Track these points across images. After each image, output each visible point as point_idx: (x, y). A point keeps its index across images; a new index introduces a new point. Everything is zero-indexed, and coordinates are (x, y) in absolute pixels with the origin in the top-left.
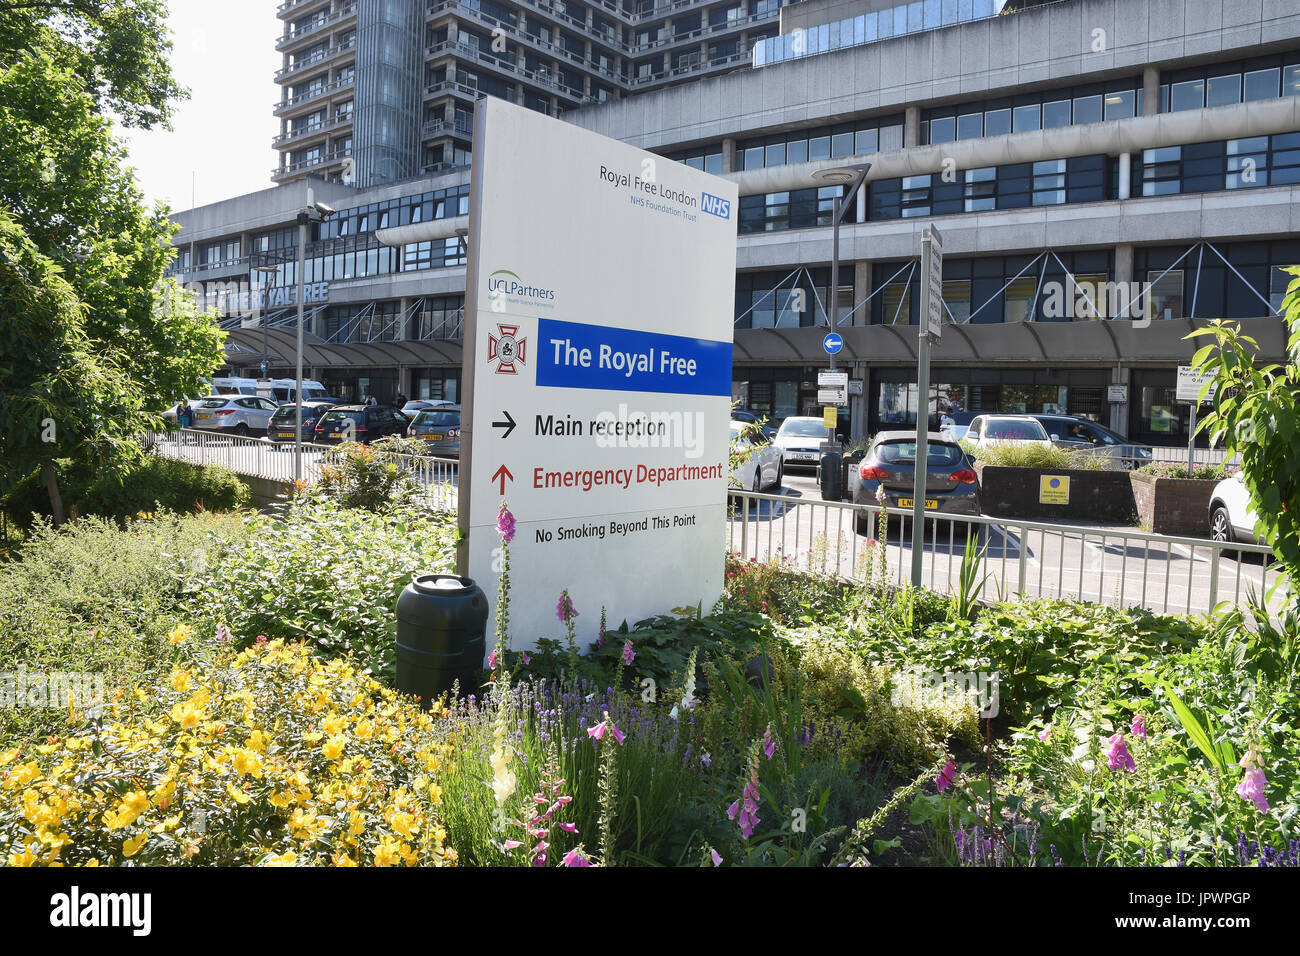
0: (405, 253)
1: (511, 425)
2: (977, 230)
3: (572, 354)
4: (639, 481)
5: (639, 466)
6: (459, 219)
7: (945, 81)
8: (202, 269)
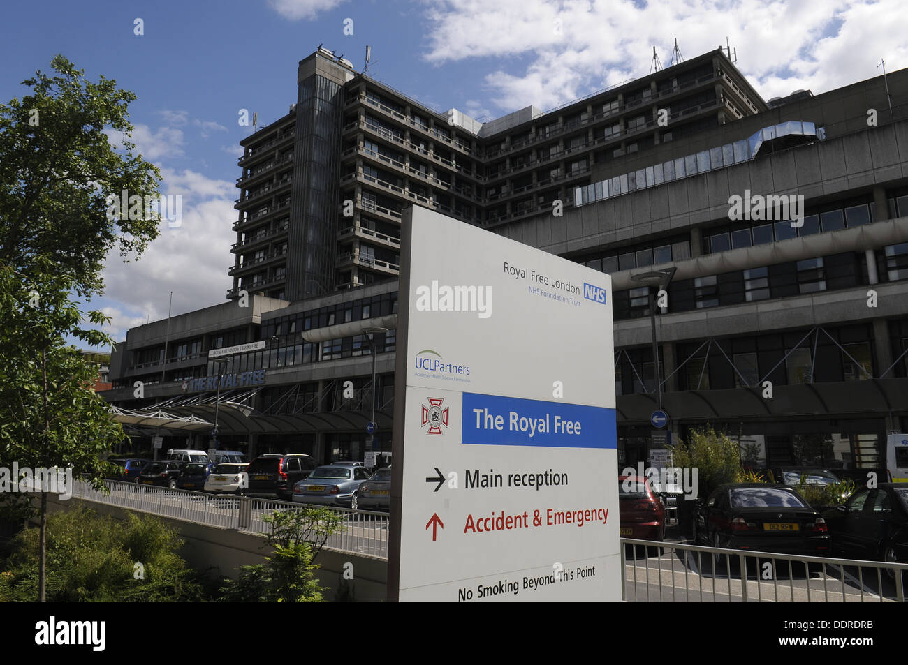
0: (323, 348)
1: (442, 480)
2: (758, 314)
3: (489, 419)
6: (363, 322)
7: (718, 208)
8: (172, 361)
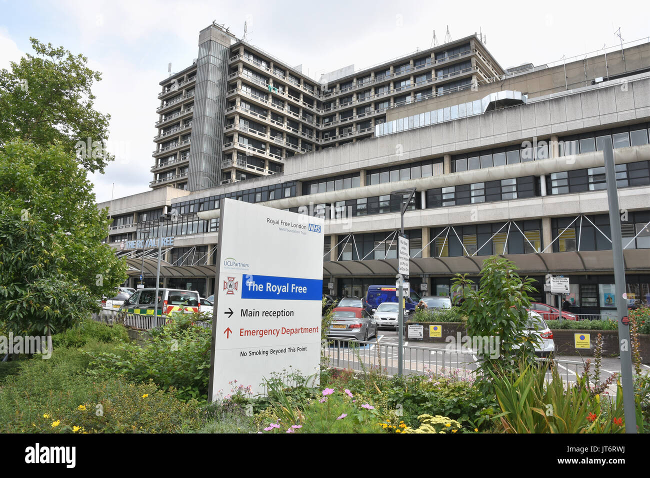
0: (211, 223)
1: (232, 313)
3: (255, 286)
4: (282, 334)
5: (282, 328)
7: (460, 143)
8: (114, 229)
